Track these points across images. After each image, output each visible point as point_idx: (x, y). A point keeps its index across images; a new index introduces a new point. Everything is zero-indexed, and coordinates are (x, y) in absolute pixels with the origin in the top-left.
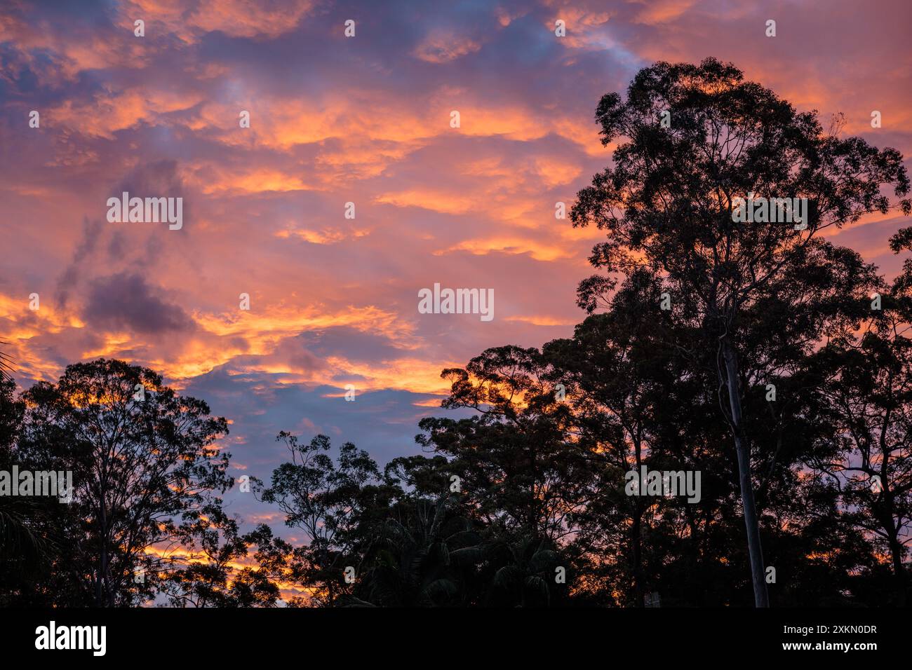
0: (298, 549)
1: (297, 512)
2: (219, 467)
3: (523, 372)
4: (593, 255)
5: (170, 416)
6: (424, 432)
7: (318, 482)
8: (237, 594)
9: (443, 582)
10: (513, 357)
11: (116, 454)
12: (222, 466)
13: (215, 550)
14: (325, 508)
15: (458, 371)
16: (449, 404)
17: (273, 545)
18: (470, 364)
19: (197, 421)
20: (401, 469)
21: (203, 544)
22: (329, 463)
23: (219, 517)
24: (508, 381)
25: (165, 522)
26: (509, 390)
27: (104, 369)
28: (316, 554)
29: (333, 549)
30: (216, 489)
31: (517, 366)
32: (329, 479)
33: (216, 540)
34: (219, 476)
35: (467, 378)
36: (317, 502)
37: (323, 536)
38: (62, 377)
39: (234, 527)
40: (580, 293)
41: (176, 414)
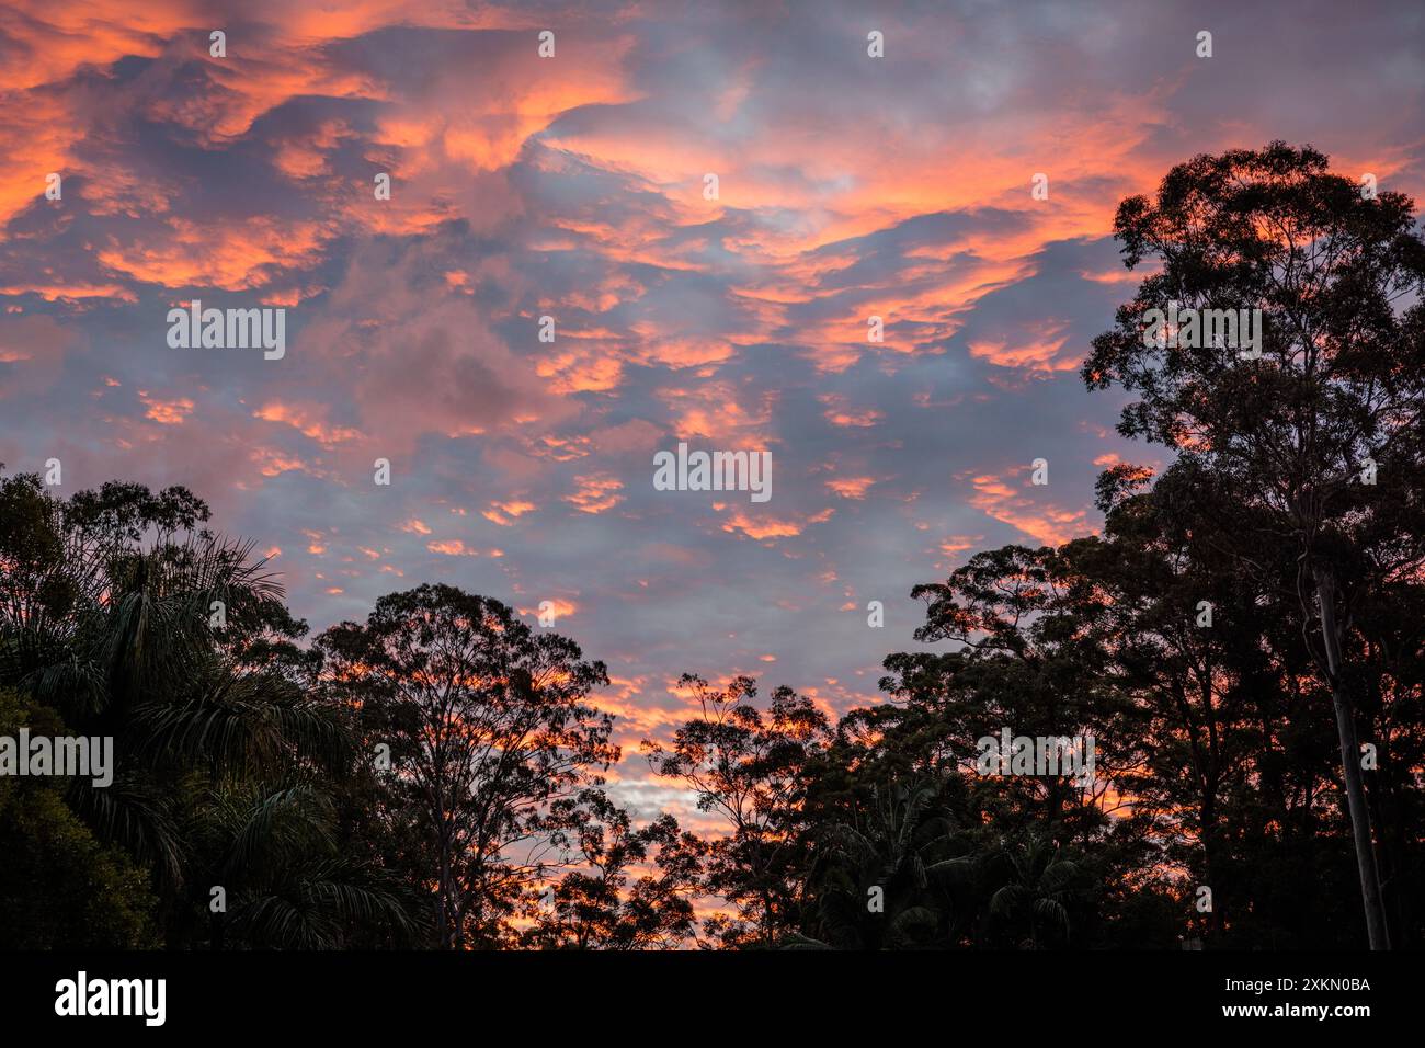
0: (717, 842)
1: (713, 789)
2: (599, 731)
3: (1032, 584)
4: (1122, 421)
5: (525, 662)
6: (891, 674)
7: (742, 745)
8: (634, 915)
9: (919, 911)
10: (1016, 562)
11: (453, 720)
12: (602, 730)
13: (600, 852)
14: (754, 781)
15: (935, 588)
16: (925, 635)
17: (681, 843)
18: (953, 578)
19: (564, 667)
20: (863, 727)
21: (582, 845)
22: (756, 718)
23: (603, 806)
24: (1010, 601)
25: (526, 811)
26: (1011, 611)
27: (430, 600)
28: (744, 847)
29: (768, 838)
30: (596, 763)
31: (1023, 577)
32: (757, 742)
33: (601, 839)
34: (599, 745)
35: (950, 598)
36: (743, 773)
37: (753, 821)
38: (371, 614)
39: (625, 823)
40: (1100, 490)
41: (534, 660)
